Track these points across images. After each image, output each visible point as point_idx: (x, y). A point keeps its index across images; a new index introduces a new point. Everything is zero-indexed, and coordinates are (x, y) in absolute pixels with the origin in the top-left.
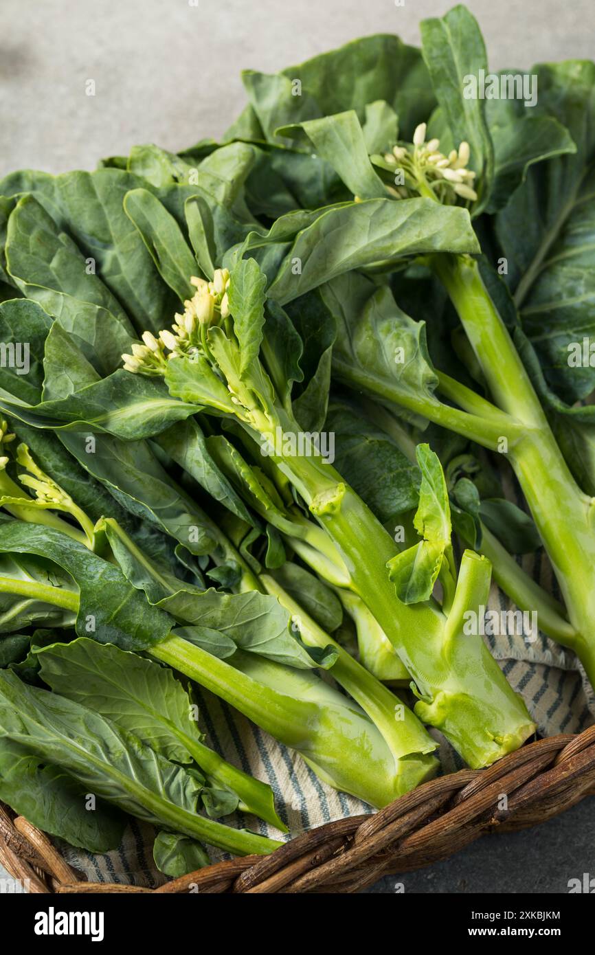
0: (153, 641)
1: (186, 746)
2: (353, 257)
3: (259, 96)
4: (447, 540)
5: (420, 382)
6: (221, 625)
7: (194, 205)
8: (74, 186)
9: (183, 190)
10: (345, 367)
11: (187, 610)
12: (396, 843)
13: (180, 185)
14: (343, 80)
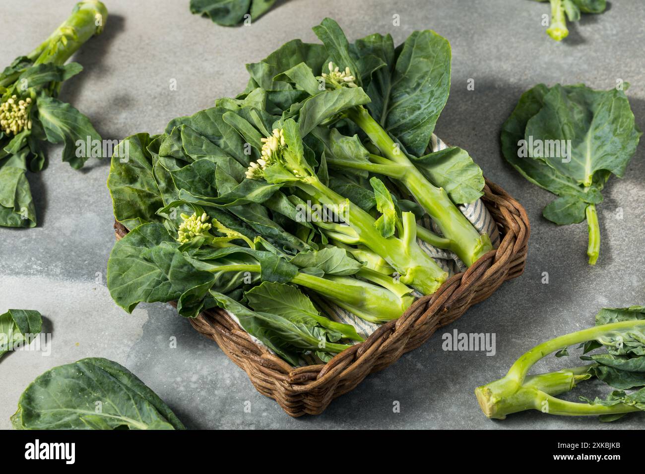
0: (293, 276)
1: (314, 318)
2: (322, 116)
3: (255, 73)
4: (394, 211)
5: (362, 156)
6: (316, 265)
7: (254, 111)
8: (200, 118)
9: (244, 109)
10: (331, 159)
11: (302, 261)
12: (412, 326)
13: (242, 107)
14: (284, 61)
